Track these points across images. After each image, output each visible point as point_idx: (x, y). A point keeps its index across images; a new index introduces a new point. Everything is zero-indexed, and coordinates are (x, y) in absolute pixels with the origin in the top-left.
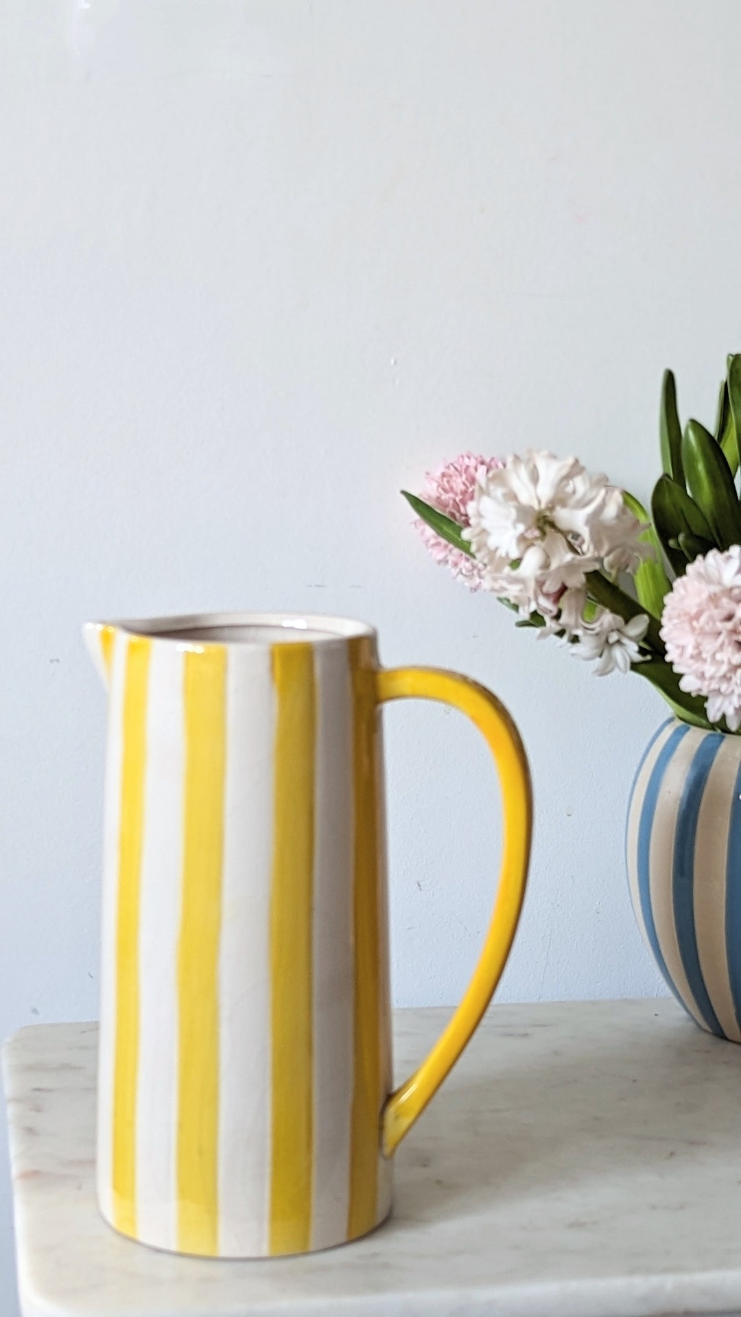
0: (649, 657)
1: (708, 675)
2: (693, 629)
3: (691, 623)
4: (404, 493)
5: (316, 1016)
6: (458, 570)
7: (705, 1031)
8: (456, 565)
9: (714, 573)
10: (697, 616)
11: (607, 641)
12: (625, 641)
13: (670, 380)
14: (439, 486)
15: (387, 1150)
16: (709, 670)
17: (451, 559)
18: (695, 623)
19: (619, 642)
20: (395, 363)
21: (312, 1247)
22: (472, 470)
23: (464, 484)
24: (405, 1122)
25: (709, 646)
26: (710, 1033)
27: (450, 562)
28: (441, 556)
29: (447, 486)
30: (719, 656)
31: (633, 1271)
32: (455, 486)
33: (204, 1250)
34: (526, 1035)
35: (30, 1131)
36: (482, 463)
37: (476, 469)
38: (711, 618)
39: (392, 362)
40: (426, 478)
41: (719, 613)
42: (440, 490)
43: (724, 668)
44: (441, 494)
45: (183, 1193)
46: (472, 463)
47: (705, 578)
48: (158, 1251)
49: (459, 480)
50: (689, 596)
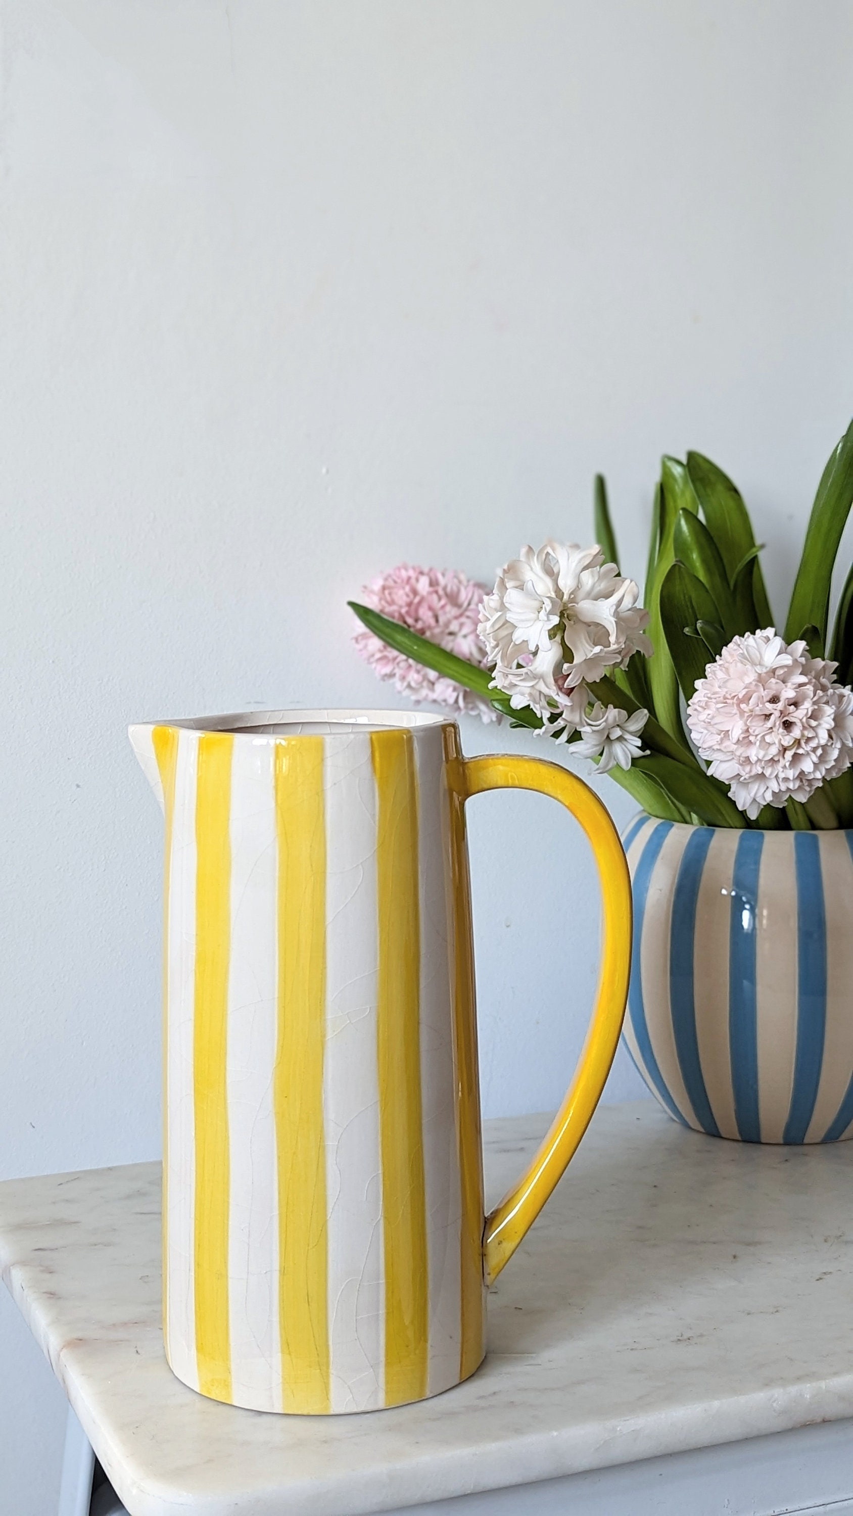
0: (648, 752)
1: (753, 759)
2: (742, 712)
3: (738, 705)
4: (351, 604)
5: (427, 1139)
6: (405, 684)
7: (698, 1132)
8: (403, 678)
9: (754, 653)
10: (747, 698)
11: (608, 737)
12: (627, 736)
13: (601, 484)
14: (380, 599)
15: (489, 1279)
16: (754, 753)
17: (398, 672)
18: (743, 706)
19: (620, 739)
20: (328, 472)
21: (428, 1394)
22: (413, 581)
23: (407, 596)
24: (509, 1246)
25: (758, 728)
26: (704, 1133)
27: (397, 675)
28: (387, 670)
29: (388, 598)
30: (768, 739)
31: (768, 1383)
32: (395, 598)
33: (315, 1410)
34: (522, 1149)
35: (52, 1295)
36: (422, 573)
37: (417, 580)
38: (760, 698)
39: (324, 470)
40: (364, 592)
41: (767, 694)
42: (383, 603)
43: (774, 750)
44: (384, 607)
45: (287, 1346)
46: (411, 573)
47: (747, 659)
48: (260, 1413)
49: (401, 592)
50: (732, 679)
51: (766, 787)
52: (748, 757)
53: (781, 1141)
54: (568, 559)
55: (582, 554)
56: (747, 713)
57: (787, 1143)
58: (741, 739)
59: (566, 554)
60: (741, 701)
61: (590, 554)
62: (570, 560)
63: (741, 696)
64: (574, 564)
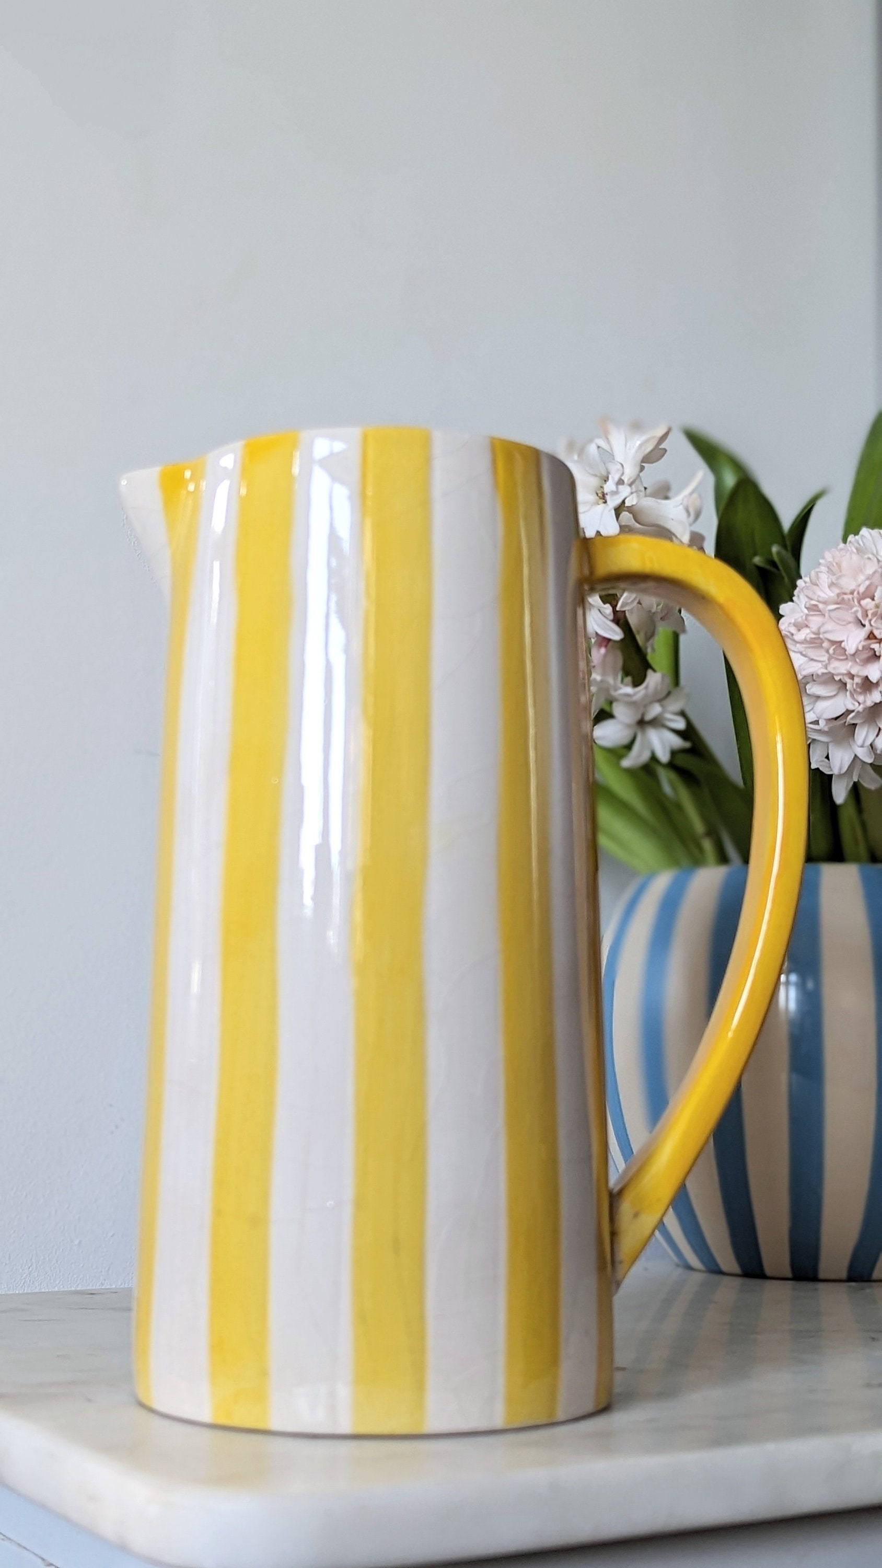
21: (560, 1415)
50: (844, 575)
51: (878, 729)
52: (867, 677)
53: (844, 1275)
54: (626, 446)
55: (644, 438)
56: (871, 609)
57: (850, 1279)
58: (860, 648)
59: (624, 438)
60: (862, 597)
61: (654, 437)
62: (628, 446)
63: (862, 589)
64: (633, 451)
